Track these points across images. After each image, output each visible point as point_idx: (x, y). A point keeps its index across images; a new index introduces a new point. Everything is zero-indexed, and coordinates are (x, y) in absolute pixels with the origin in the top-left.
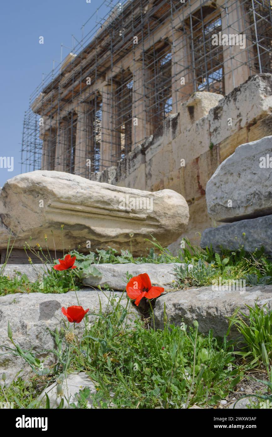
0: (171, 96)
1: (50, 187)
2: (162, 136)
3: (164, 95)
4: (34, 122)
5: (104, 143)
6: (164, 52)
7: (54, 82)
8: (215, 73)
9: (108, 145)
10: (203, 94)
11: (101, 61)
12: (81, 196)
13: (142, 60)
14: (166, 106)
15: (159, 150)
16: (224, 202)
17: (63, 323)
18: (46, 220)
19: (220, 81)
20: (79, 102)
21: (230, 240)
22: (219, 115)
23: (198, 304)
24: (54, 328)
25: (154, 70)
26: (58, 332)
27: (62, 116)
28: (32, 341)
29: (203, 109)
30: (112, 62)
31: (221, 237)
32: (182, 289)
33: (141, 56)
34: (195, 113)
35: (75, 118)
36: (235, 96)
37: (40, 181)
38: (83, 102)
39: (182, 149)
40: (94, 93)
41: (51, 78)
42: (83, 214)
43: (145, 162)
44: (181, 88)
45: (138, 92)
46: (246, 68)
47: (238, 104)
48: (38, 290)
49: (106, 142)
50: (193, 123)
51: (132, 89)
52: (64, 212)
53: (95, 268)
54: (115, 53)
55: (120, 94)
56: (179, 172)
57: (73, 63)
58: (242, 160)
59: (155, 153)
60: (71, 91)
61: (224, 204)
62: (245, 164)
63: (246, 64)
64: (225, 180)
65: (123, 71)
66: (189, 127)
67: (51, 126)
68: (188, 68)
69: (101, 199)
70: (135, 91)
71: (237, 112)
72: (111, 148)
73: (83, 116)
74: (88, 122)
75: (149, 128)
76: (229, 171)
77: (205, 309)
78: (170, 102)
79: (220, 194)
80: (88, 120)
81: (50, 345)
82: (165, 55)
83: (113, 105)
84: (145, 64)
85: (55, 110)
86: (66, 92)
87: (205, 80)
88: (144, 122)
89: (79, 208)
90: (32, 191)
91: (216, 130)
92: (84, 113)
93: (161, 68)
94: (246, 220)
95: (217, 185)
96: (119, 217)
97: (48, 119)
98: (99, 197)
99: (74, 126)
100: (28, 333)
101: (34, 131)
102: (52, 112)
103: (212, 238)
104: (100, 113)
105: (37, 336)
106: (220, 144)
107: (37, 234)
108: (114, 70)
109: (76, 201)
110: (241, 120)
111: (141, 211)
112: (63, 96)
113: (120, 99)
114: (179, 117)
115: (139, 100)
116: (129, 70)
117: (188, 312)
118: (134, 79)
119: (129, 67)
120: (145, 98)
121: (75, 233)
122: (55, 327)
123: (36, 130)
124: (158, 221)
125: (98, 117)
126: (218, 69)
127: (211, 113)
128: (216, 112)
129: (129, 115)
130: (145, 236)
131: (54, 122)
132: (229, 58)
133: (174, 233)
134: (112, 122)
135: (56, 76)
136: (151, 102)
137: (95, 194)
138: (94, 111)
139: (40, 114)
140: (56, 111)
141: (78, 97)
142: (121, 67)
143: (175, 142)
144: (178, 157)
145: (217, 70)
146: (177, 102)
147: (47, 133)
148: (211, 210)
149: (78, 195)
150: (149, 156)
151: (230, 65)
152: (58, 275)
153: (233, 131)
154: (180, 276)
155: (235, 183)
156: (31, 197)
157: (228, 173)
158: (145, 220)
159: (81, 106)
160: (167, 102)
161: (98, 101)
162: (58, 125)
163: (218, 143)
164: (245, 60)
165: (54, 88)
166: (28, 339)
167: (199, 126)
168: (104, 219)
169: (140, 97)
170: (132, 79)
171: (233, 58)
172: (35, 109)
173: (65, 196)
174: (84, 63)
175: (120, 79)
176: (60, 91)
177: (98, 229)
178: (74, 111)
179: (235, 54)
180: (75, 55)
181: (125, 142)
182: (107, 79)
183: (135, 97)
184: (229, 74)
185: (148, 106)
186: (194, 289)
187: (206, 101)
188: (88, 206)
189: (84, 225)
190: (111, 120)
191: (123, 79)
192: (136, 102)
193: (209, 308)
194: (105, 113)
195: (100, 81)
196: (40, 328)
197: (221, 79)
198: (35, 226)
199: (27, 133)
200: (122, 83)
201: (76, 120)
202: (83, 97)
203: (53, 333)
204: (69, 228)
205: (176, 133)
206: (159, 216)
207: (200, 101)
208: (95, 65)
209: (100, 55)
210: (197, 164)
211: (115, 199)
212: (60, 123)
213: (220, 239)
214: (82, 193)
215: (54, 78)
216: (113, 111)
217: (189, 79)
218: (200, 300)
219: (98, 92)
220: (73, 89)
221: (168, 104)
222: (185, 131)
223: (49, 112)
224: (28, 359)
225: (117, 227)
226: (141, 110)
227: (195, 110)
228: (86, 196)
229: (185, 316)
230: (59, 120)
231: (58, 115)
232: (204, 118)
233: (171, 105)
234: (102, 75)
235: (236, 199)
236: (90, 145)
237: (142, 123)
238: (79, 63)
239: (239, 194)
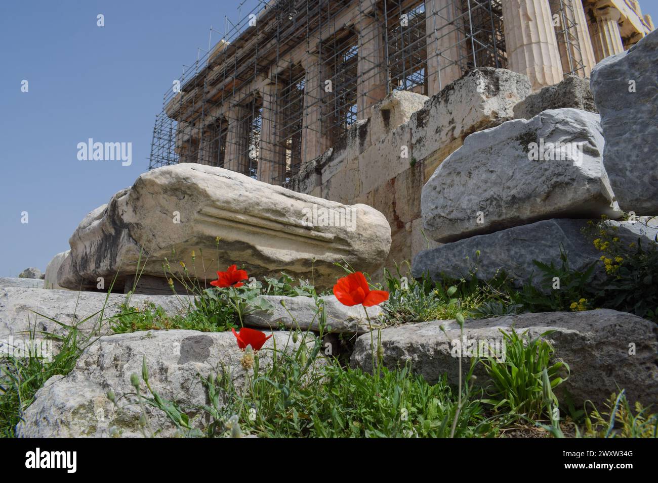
0: (356, 102)
1: (202, 185)
2: (345, 149)
3: (346, 99)
4: (169, 130)
5: (263, 161)
6: (348, 44)
7: (198, 77)
8: (415, 74)
9: (268, 164)
10: (403, 94)
11: (262, 52)
12: (245, 201)
13: (318, 52)
14: (349, 114)
15: (341, 167)
16: (447, 212)
17: (221, 369)
18: (193, 232)
19: (422, 84)
20: (231, 105)
21: (456, 265)
22: (424, 121)
23: (422, 341)
24: (207, 374)
25: (334, 66)
26: (213, 381)
27: (207, 123)
28: (175, 392)
29: (402, 113)
30: (278, 54)
31: (443, 260)
32: (393, 325)
33: (317, 47)
34: (391, 120)
35: (224, 126)
36: (447, 97)
37: (188, 176)
38: (237, 105)
39: (372, 167)
40: (252, 94)
41: (195, 71)
42: (246, 227)
43: (321, 184)
44: (369, 91)
45: (311, 94)
46: (456, 68)
47: (450, 107)
48: (181, 326)
49: (265, 160)
50: (388, 132)
51: (303, 90)
52: (220, 222)
53: (263, 300)
54: (283, 42)
55: (287, 96)
56: (368, 197)
57: (224, 53)
58: (474, 153)
59: (335, 172)
60: (220, 90)
61: (447, 215)
62: (478, 159)
63: (456, 62)
64: (448, 182)
65: (293, 65)
66: (383, 137)
67: (191, 136)
68: (379, 66)
69: (273, 206)
70: (308, 93)
71: (449, 118)
72: (272, 168)
73: (235, 124)
74: (242, 132)
75: (324, 143)
76: (455, 169)
77: (433, 345)
78: (354, 109)
79: (441, 201)
80: (242, 129)
81: (201, 399)
82: (349, 48)
83: (276, 111)
84: (322, 58)
85: (197, 114)
86: (214, 91)
87: (401, 83)
88: (319, 135)
89: (241, 217)
90: (176, 189)
91: (419, 141)
92: (238, 120)
93: (343, 65)
94: (479, 236)
95: (438, 189)
96: (296, 235)
97: (188, 126)
98: (270, 204)
99: (222, 137)
100: (169, 379)
101: (167, 142)
102: (194, 116)
103: (429, 263)
104: (258, 121)
105: (182, 384)
106: (424, 159)
107: (180, 254)
108: (279, 64)
109: (237, 208)
110: (454, 128)
111: (326, 229)
112: (209, 96)
113: (287, 102)
114: (369, 124)
115: (312, 105)
116: (301, 65)
117: (406, 352)
118: (307, 77)
119: (300, 62)
120: (320, 103)
121: (234, 255)
122: (209, 373)
123: (170, 141)
124: (349, 245)
125: (256, 127)
126: (420, 69)
127: (413, 118)
128: (421, 118)
129: (299, 126)
130: (330, 265)
131: (195, 130)
132: (434, 54)
133: (370, 263)
134: (275, 134)
135: (201, 69)
136: (328, 108)
137: (264, 200)
138: (251, 118)
139: (176, 120)
140: (199, 116)
141: (230, 99)
142: (289, 61)
143: (363, 157)
144: (367, 177)
145: (418, 70)
146: (363, 109)
147: (186, 145)
148: (429, 225)
149: (241, 199)
150: (326, 176)
151: (435, 64)
152: (208, 310)
153: (443, 143)
154: (389, 308)
155: (464, 185)
156: (174, 198)
157: (453, 172)
158: (332, 243)
159: (234, 111)
160: (350, 110)
161: (256, 104)
162: (201, 134)
163: (422, 158)
164: (456, 58)
165: (198, 85)
166: (168, 387)
167: (396, 135)
168: (275, 236)
169: (314, 101)
170: (304, 78)
171: (440, 54)
172: (172, 111)
173: (222, 198)
174: (240, 53)
175: (289, 76)
176: (206, 90)
177: (267, 250)
178: (224, 117)
179: (442, 50)
180: (229, 43)
181: (292, 161)
182: (270, 77)
183: (308, 101)
184: (433, 76)
185: (325, 114)
186: (411, 326)
187: (407, 103)
188: (253, 216)
189: (247, 243)
190: (273, 130)
191: (292, 78)
192: (308, 107)
193: (438, 344)
194: (266, 121)
195: (260, 78)
196: (188, 372)
197: (423, 81)
198: (177, 241)
199: (157, 144)
200: (290, 81)
201: (226, 129)
202: (237, 98)
203: (205, 381)
204: (225, 247)
205: (365, 145)
206: (351, 238)
207: (398, 103)
208: (255, 57)
209: (262, 43)
210: (393, 186)
211: (292, 208)
212: (204, 133)
213: (440, 263)
214: (247, 197)
215: (198, 72)
216: (276, 119)
217: (380, 80)
218: (423, 336)
219: (258, 93)
220: (223, 87)
221: (351, 112)
222: (377, 143)
223: (190, 116)
224: (171, 414)
225: (293, 249)
226: (314, 120)
227: (391, 115)
228: (251, 201)
229: (402, 357)
230: (203, 128)
231: (201, 121)
232: (404, 125)
233: (356, 114)
234: (265, 70)
235: (465, 207)
236: (243, 163)
237: (316, 137)
238: (234, 53)
239: (470, 200)
